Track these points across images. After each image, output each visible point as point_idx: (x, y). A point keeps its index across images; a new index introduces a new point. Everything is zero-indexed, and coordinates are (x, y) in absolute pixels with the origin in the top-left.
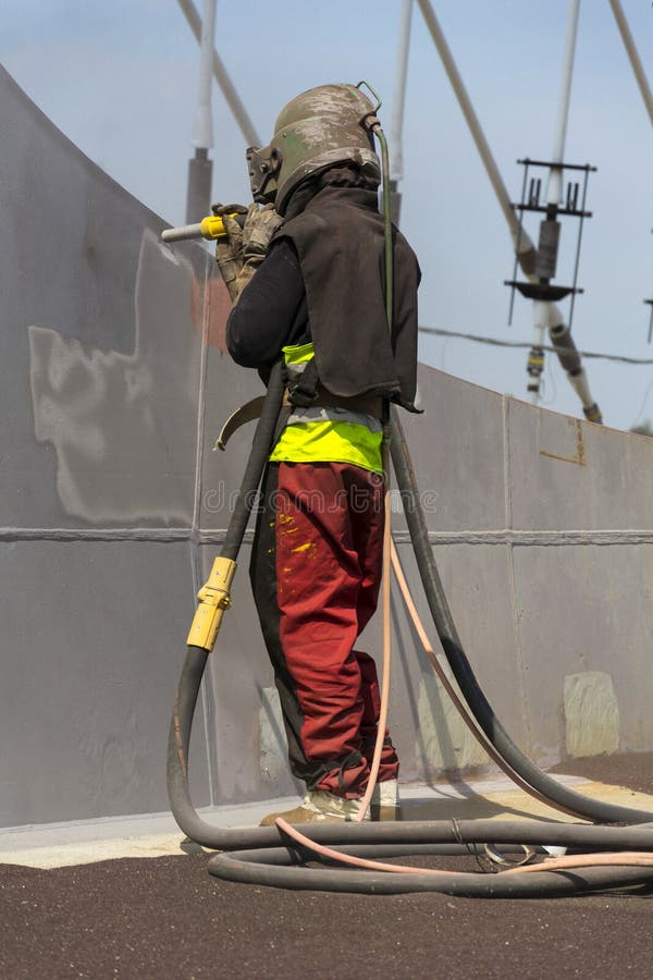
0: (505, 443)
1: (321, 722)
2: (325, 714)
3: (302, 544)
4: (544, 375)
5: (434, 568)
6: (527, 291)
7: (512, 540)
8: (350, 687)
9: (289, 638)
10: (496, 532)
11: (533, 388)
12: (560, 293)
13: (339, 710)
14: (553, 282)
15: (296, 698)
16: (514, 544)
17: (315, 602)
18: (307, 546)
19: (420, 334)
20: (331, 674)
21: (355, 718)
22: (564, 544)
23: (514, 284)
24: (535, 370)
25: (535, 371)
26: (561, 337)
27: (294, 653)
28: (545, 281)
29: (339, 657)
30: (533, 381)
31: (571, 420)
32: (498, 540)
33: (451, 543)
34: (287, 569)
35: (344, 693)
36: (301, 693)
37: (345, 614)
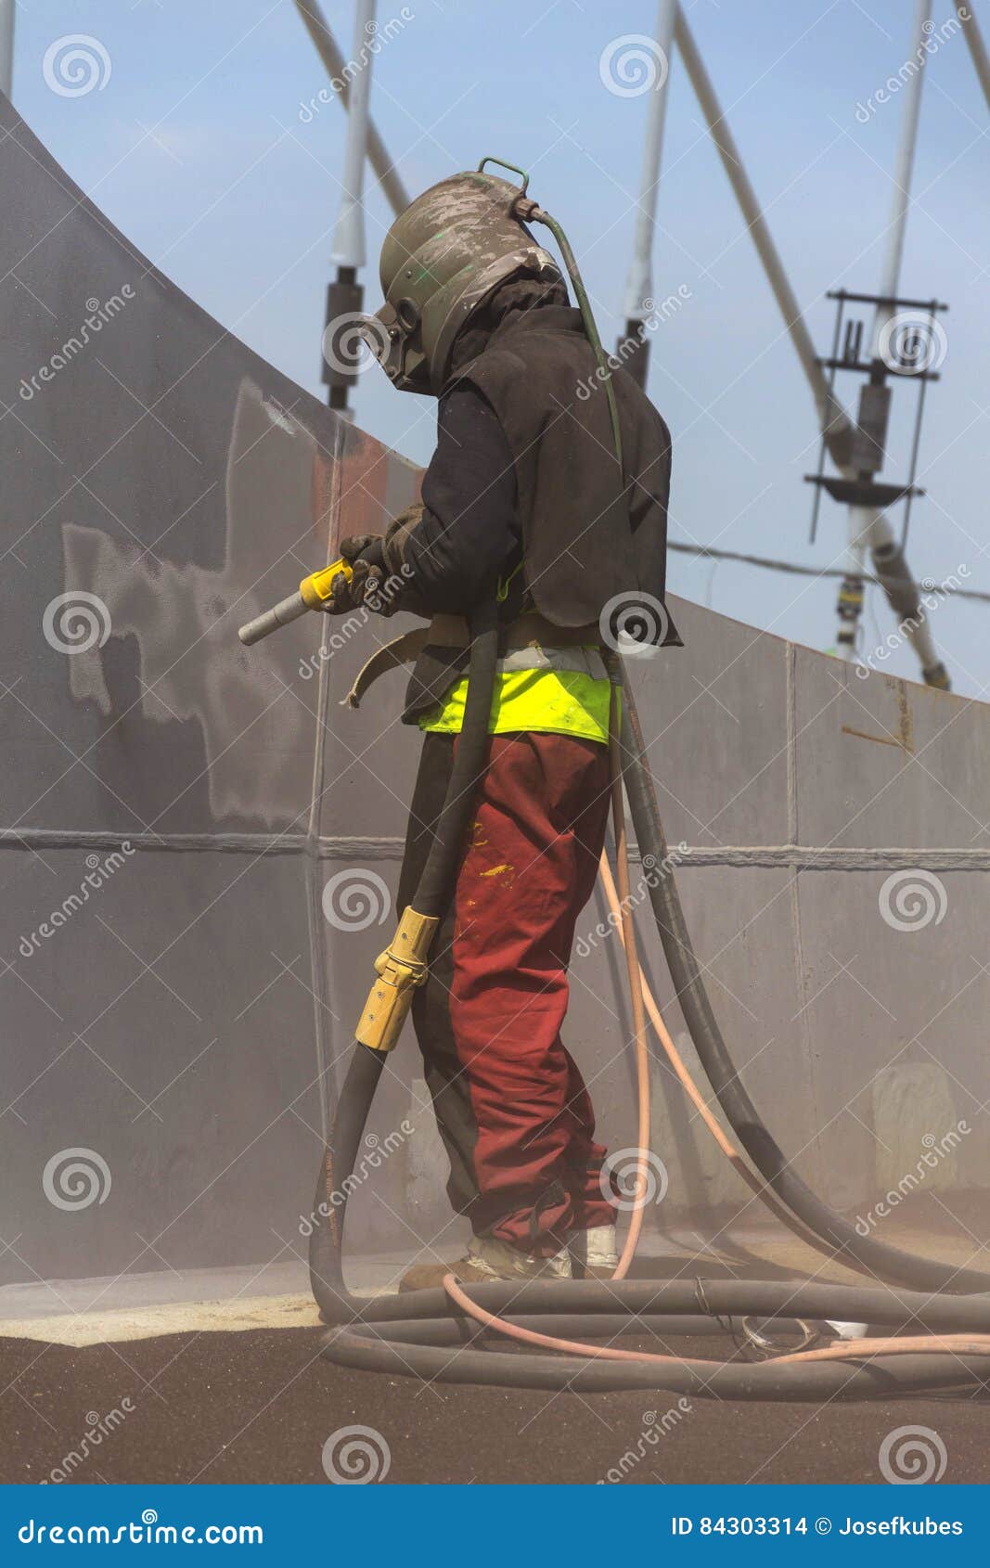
0: (789, 714)
1: (507, 1138)
2: (519, 1126)
3: (494, 865)
4: (863, 619)
5: (675, 901)
6: (840, 491)
7: (797, 861)
8: (554, 1088)
9: (467, 1006)
10: (773, 849)
11: (846, 639)
12: (889, 495)
13: (538, 1121)
14: (879, 479)
15: (466, 1100)
16: (800, 868)
17: (508, 956)
18: (501, 868)
20: (529, 1066)
21: (560, 1137)
22: (877, 869)
23: (819, 481)
24: (848, 610)
25: (849, 612)
26: (890, 562)
27: (468, 1031)
28: (866, 476)
29: (542, 1041)
30: (846, 628)
31: (890, 681)
32: (776, 861)
33: (704, 864)
34: (471, 903)
35: (545, 1097)
36: (478, 1093)
37: (555, 975)
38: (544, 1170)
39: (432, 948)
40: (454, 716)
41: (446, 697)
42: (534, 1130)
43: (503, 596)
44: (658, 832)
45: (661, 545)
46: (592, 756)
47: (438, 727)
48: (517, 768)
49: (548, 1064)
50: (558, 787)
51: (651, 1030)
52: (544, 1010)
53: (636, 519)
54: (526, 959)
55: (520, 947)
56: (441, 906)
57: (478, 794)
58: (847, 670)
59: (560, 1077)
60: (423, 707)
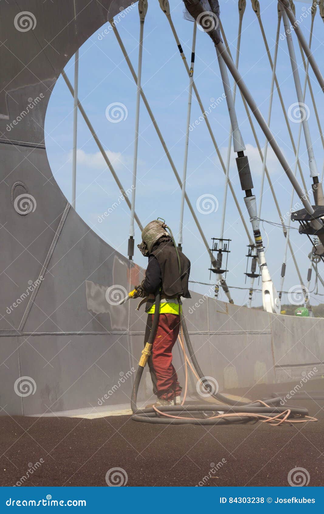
0: (208, 309)
1: (162, 382)
2: (163, 380)
3: (159, 336)
4: (219, 292)
5: (190, 341)
6: (214, 271)
7: (210, 333)
8: (170, 373)
9: (155, 360)
10: (206, 332)
11: (216, 296)
12: (223, 272)
13: (167, 379)
14: (221, 269)
15: (155, 375)
16: (210, 335)
17: (162, 351)
18: (160, 336)
19: (189, 283)
20: (165, 369)
21: (171, 381)
22: (223, 334)
23: (211, 269)
24: (217, 291)
25: (216, 291)
26: (223, 284)
27: (156, 364)
28: (219, 268)
29: (168, 365)
30: (216, 294)
31: (224, 303)
32: (206, 334)
33: (194, 334)
34: (155, 342)
35: (169, 375)
36: (157, 374)
37: (169, 354)
38: (169, 387)
39: (151, 349)
40: (153, 311)
41: (151, 308)
42: (167, 381)
43: (160, 290)
44: (186, 330)
45: (188, 281)
46: (175, 317)
47: (150, 313)
48: (163, 319)
49: (169, 369)
50: (170, 322)
51: (187, 363)
52: (168, 360)
53: (182, 278)
54: (165, 351)
55: (164, 349)
56: (152, 342)
57: (157, 325)
58: (217, 301)
59: (171, 371)
60: (148, 309)
